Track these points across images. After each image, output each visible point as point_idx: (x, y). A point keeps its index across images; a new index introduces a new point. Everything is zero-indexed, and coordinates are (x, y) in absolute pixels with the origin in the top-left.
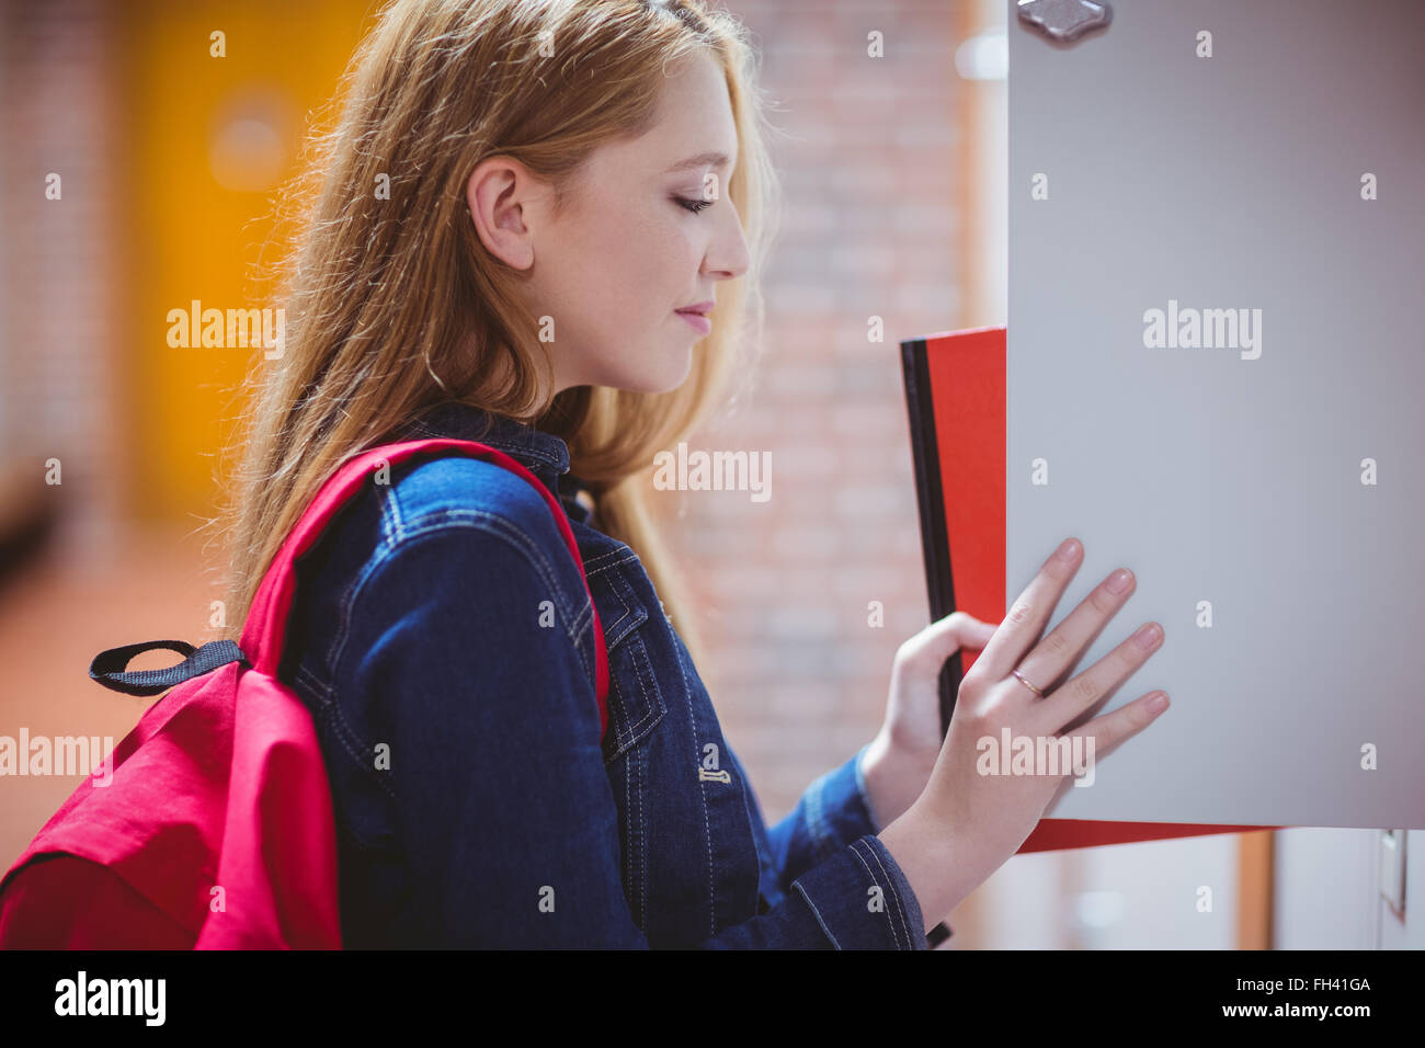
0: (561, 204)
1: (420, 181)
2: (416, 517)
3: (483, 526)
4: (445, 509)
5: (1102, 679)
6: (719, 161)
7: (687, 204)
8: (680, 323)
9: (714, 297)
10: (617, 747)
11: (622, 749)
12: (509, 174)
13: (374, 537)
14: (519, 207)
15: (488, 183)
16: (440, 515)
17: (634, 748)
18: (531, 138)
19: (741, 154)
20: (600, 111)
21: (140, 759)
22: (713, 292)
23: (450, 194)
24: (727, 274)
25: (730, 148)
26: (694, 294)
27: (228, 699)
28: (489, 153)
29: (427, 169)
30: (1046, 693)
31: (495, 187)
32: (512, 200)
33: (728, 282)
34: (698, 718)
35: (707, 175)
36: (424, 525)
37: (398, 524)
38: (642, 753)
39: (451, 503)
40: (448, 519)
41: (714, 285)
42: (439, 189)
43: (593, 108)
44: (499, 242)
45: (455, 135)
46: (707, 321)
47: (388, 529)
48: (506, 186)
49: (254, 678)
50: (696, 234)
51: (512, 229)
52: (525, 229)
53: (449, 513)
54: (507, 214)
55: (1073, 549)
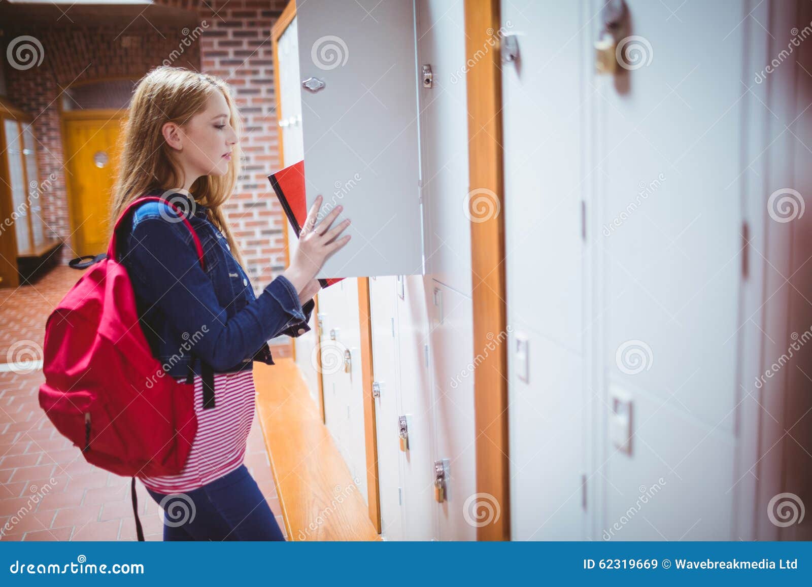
0: (187, 132)
1: (148, 130)
2: (141, 218)
3: (157, 219)
4: (147, 215)
5: (336, 231)
6: (226, 116)
7: (218, 127)
8: (223, 158)
9: (231, 150)
10: (207, 270)
11: (209, 270)
12: (172, 127)
13: (132, 223)
14: (176, 134)
15: (167, 130)
16: (146, 217)
17: (211, 270)
18: (176, 116)
19: (231, 113)
20: (191, 107)
21: (83, 284)
22: (231, 149)
23: (156, 132)
24: (233, 143)
25: (227, 112)
26: (224, 150)
27: (104, 267)
28: (166, 121)
29: (149, 127)
30: (322, 235)
31: (169, 130)
32: (174, 133)
33: (234, 146)
34: (228, 261)
35: (222, 119)
36: (142, 220)
37: (137, 219)
38: (214, 271)
39: (149, 213)
40: (148, 217)
41: (231, 147)
42: (153, 132)
43: (189, 107)
44: (173, 144)
45: (156, 118)
46: (230, 157)
47: (134, 221)
48: (172, 130)
49: (111, 261)
50: (221, 134)
51: (176, 140)
52: (179, 140)
53: (148, 216)
54: (174, 137)
55: (320, 197)
